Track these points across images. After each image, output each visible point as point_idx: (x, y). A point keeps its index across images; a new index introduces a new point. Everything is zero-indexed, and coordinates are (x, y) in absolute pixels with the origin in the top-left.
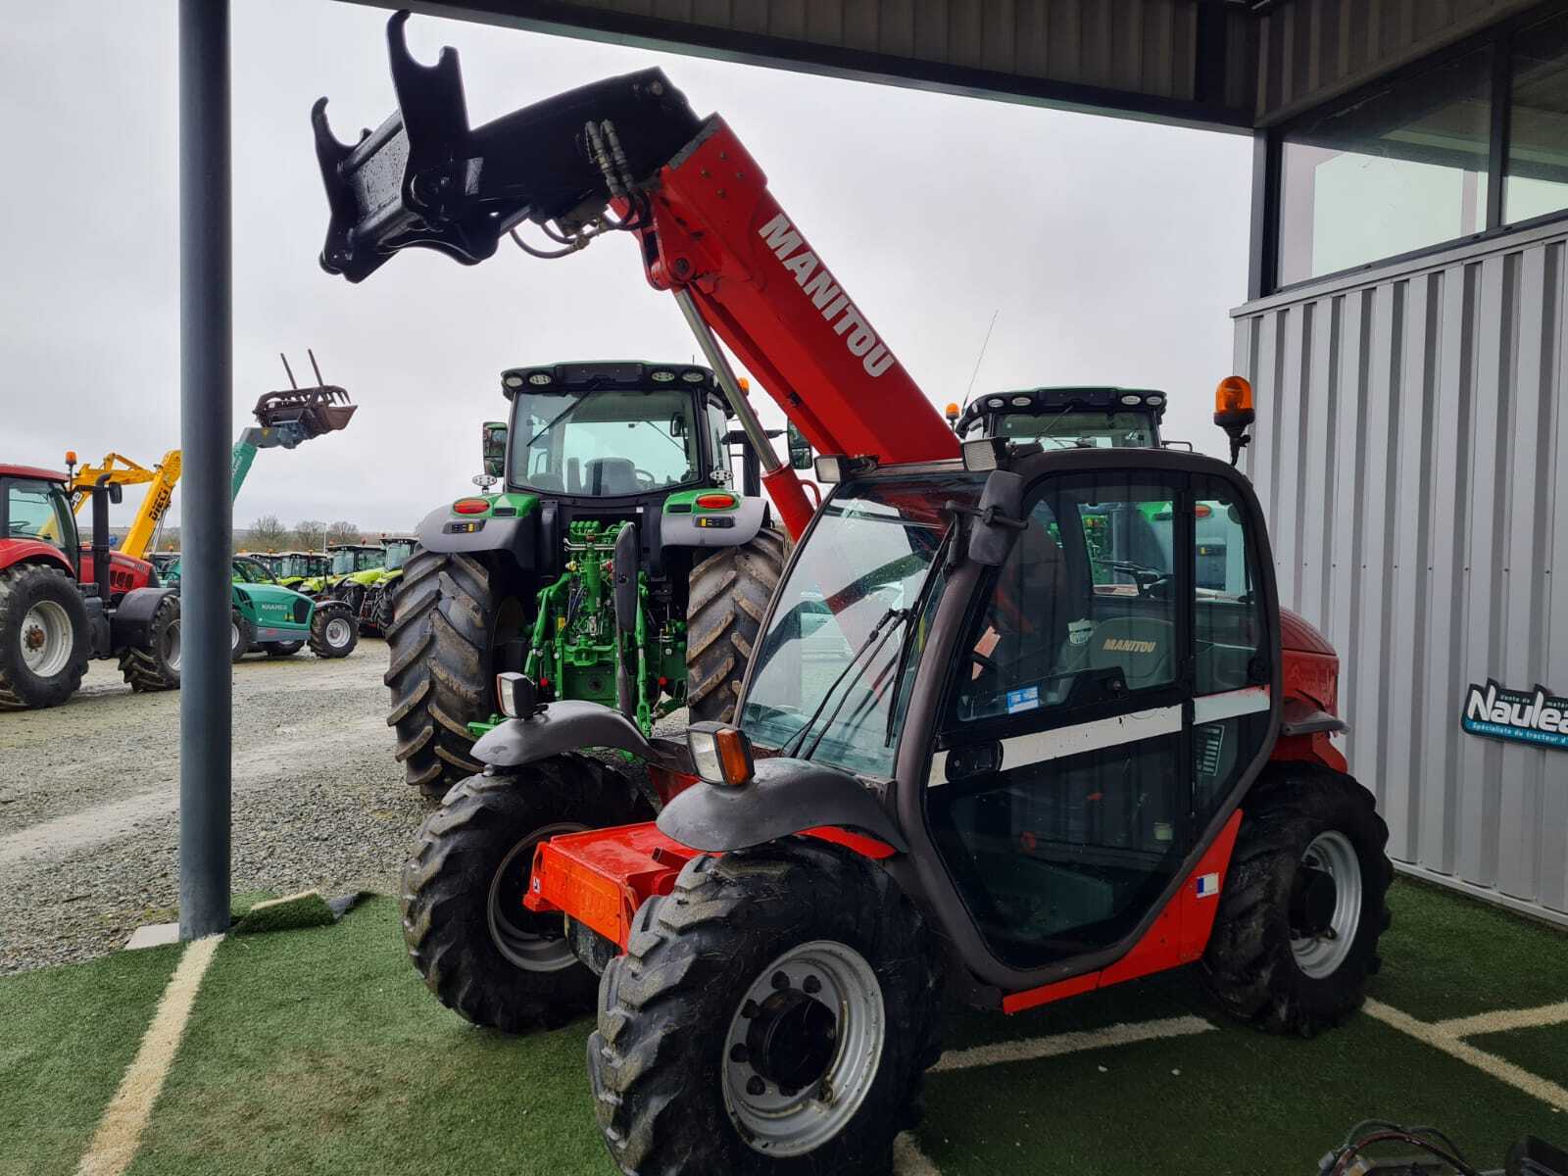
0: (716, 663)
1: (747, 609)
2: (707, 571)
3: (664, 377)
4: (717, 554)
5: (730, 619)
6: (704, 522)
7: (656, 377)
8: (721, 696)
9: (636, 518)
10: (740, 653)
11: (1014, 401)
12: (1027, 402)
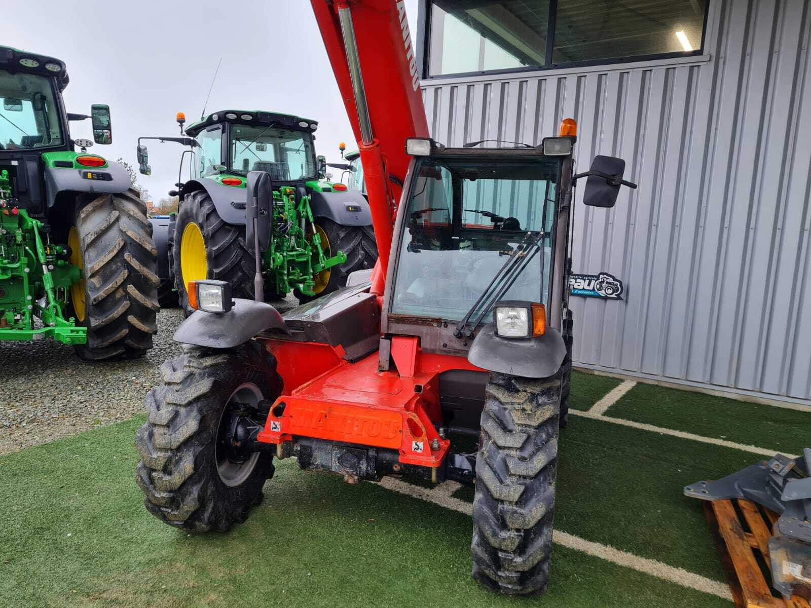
0: (113, 274)
1: (132, 237)
2: (94, 211)
3: (29, 64)
4: (99, 199)
5: (122, 244)
6: (90, 176)
7: (24, 62)
8: (118, 295)
9: (12, 170)
10: (132, 266)
11: (242, 117)
12: (250, 118)
